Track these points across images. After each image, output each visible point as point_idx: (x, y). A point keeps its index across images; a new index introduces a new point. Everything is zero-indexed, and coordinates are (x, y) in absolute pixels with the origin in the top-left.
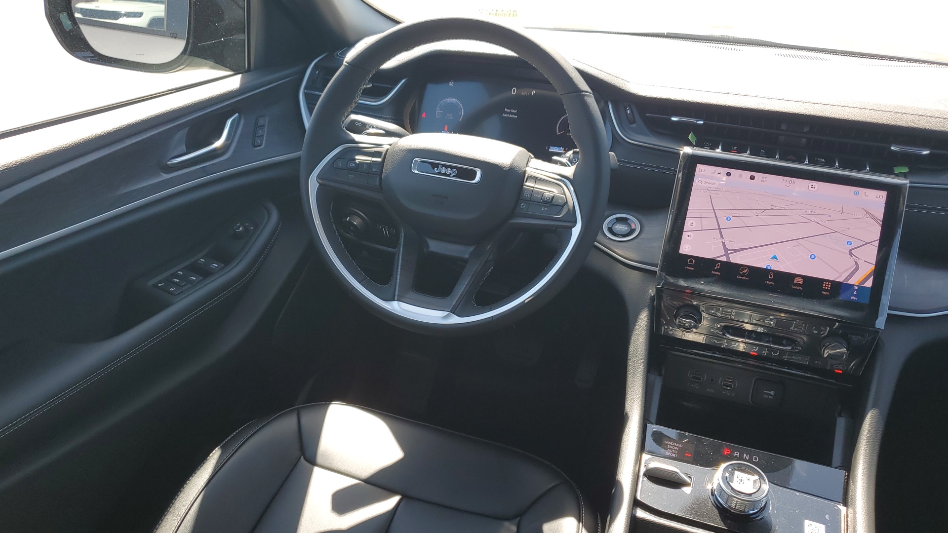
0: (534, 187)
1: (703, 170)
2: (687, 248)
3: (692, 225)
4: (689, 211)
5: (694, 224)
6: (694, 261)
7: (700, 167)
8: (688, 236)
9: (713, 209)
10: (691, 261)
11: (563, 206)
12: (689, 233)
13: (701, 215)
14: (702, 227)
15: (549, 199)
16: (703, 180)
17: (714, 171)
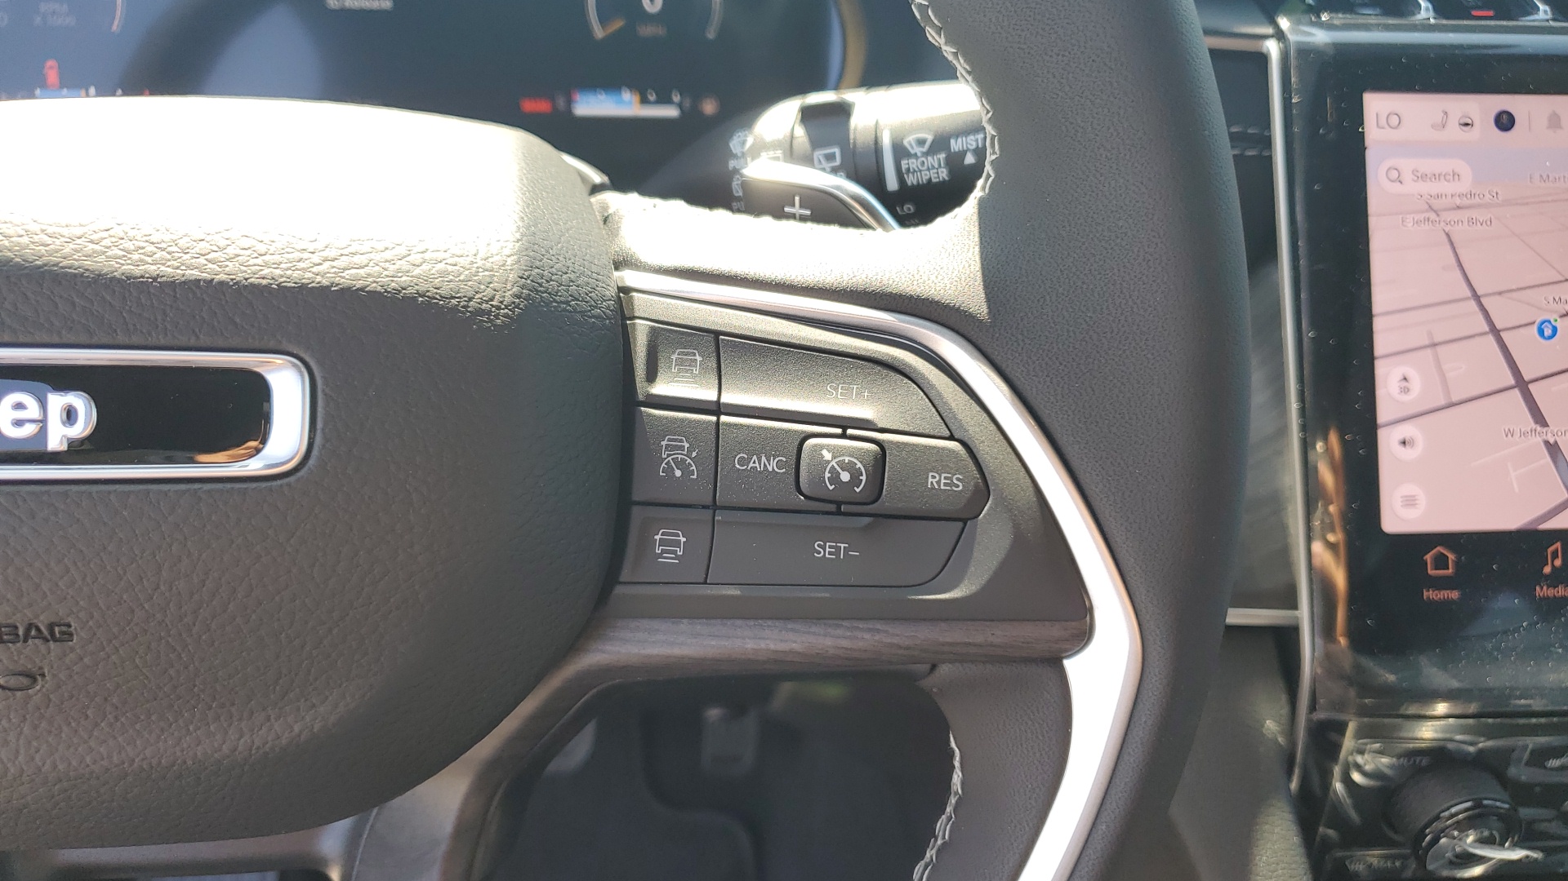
0: (717, 408)
1: (1394, 120)
2: (1410, 502)
3: (1406, 390)
4: (1379, 324)
5: (1416, 385)
6: (1451, 557)
7: (1377, 106)
8: (1404, 443)
9: (1477, 297)
10: (1441, 562)
11: (963, 516)
12: (1406, 430)
13: (1430, 334)
14: (1447, 391)
15: (855, 479)
16: (1407, 165)
17: (1439, 117)
